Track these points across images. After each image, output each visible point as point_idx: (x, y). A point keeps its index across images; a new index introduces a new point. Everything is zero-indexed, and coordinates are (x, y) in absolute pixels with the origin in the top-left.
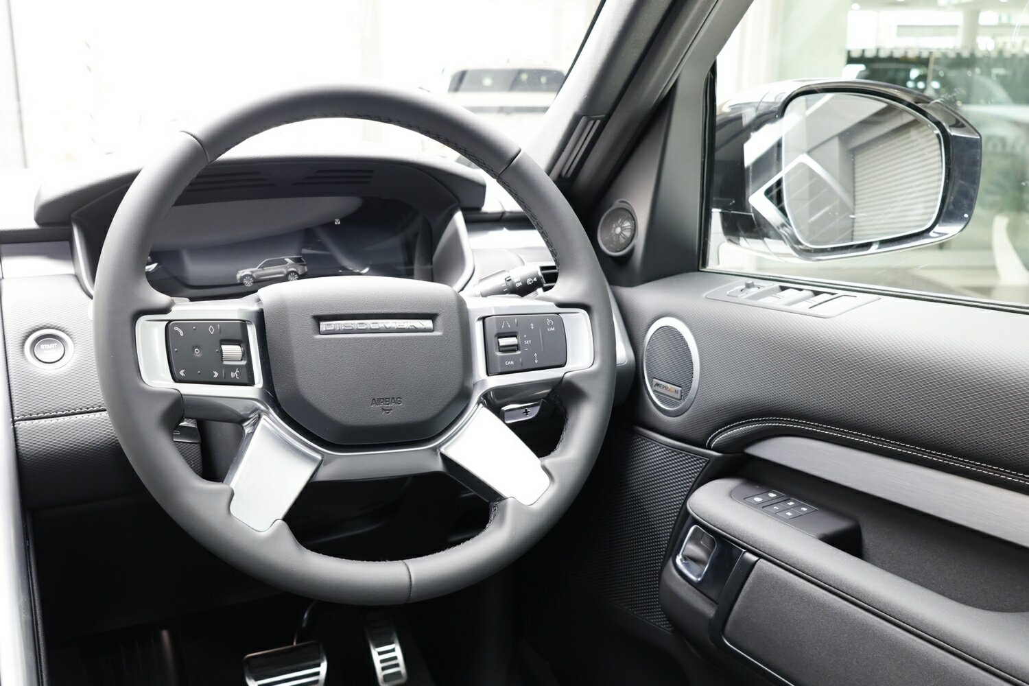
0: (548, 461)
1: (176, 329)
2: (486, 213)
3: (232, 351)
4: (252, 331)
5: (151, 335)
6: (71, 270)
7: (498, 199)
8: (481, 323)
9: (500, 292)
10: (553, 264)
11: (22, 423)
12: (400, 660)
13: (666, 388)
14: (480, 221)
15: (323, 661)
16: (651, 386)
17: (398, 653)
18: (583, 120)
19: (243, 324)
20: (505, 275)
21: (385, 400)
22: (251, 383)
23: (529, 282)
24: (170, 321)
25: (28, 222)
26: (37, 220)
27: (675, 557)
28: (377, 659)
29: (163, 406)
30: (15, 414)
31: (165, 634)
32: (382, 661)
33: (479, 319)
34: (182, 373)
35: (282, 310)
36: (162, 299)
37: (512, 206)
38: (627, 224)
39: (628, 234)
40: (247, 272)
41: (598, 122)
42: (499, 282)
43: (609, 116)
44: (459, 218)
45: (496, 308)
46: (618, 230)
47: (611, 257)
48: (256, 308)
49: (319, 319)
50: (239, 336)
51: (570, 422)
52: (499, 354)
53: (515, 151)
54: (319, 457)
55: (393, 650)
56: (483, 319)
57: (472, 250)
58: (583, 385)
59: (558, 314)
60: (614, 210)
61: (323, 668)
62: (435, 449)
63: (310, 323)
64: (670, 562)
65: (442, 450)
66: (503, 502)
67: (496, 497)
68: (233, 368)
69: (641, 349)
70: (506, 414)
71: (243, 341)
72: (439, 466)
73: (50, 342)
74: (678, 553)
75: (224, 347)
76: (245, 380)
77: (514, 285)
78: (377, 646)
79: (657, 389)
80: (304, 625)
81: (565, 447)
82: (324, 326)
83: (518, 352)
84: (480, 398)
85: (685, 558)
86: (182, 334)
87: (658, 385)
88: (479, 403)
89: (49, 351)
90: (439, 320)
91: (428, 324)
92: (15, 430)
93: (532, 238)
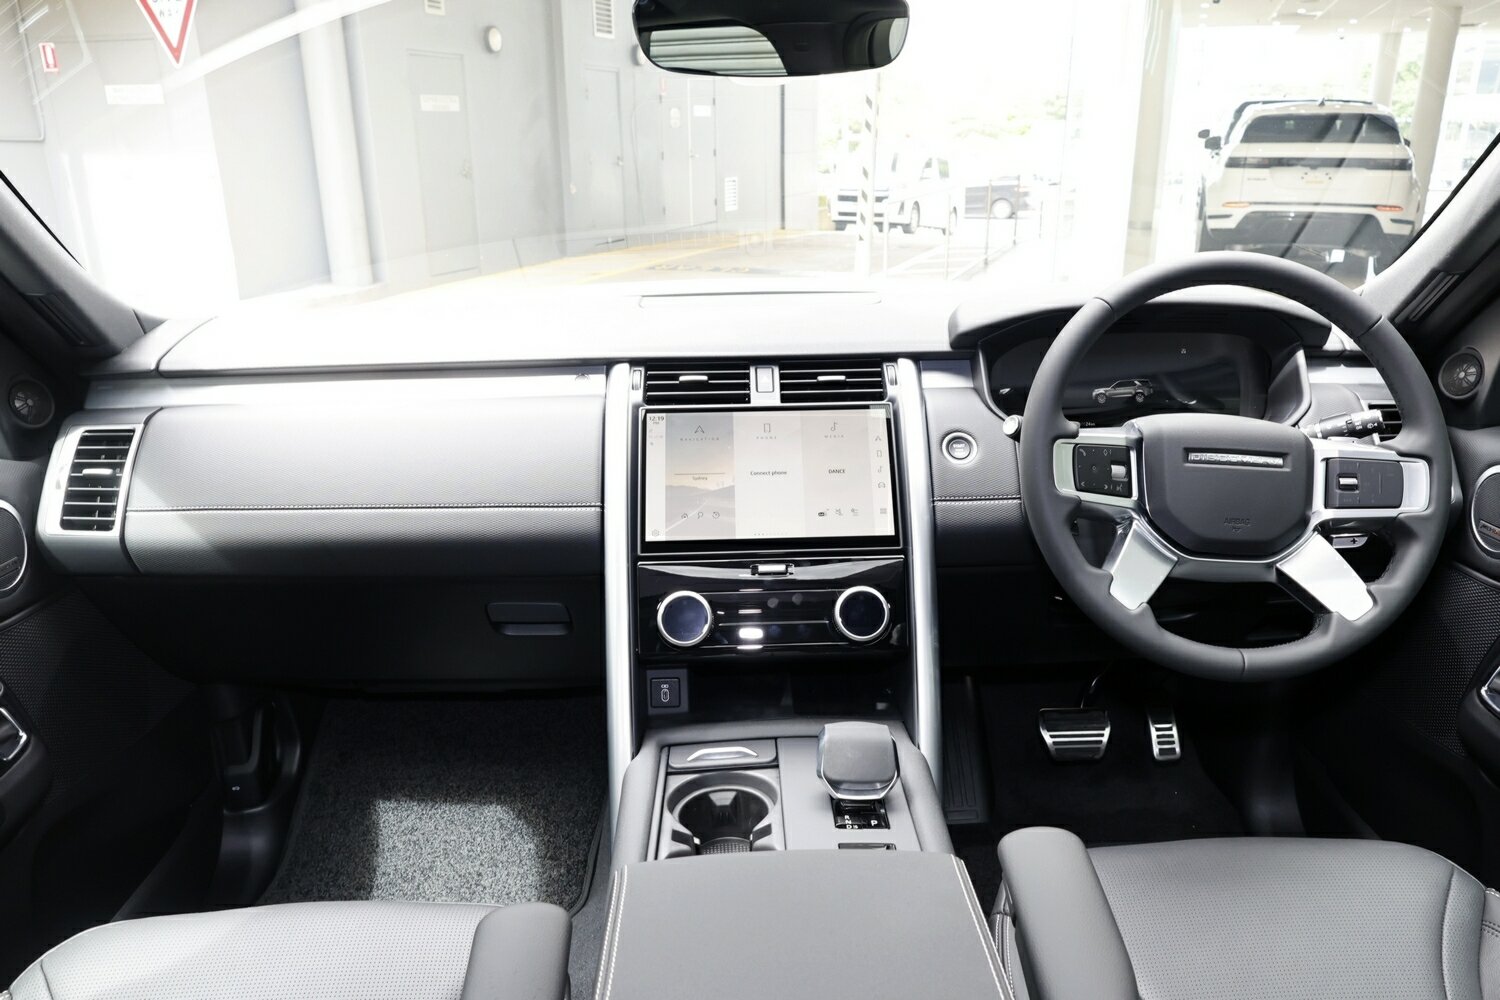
0: (1374, 587)
1: (1081, 450)
2: (1327, 351)
3: (1118, 470)
4: (1133, 455)
5: (1063, 454)
6: (970, 384)
7: (1338, 340)
8: (1324, 463)
9: (1340, 433)
10: (1393, 402)
11: (940, 503)
12: (1176, 738)
13: (1494, 531)
14: (1321, 358)
15: (1107, 726)
16: (1477, 528)
17: (1174, 732)
18: (1441, 274)
19: (1128, 449)
20: (1347, 418)
21: (1236, 520)
22: (1129, 495)
23: (1369, 426)
24: (1077, 444)
25: (944, 346)
26: (952, 345)
27: (1481, 688)
28: (1154, 734)
29: (1066, 509)
30: (936, 494)
31: (968, 679)
32: (1158, 737)
33: (1323, 460)
34: (1082, 484)
35: (1159, 441)
36: (1073, 425)
37: (1350, 345)
38: (1473, 370)
39: (1472, 379)
40: (1102, 390)
41: (1456, 277)
42: (1341, 423)
43: (1469, 272)
44: (1300, 356)
45: (1340, 451)
46: (1462, 375)
47: (1453, 400)
48: (1134, 436)
49: (1188, 450)
50: (1125, 460)
51: (1398, 556)
52: (1338, 491)
53: (1375, 318)
54: (1176, 559)
55: (1170, 729)
56: (1327, 460)
57: (1310, 385)
58: (1415, 527)
59: (1398, 462)
60: (1459, 356)
61: (1107, 732)
62: (1270, 566)
63: (1180, 453)
64: (1475, 692)
65: (1278, 565)
66: (1327, 615)
67: (1321, 609)
68: (1118, 483)
69: (1471, 491)
70: (1335, 540)
71: (1127, 464)
72: (1272, 577)
73: (959, 443)
74: (1484, 685)
75: (1113, 467)
76: (1127, 494)
77: (1354, 428)
78: (1155, 723)
79: (1484, 530)
80: (1091, 692)
81: (1391, 577)
82: (1193, 456)
83: (1357, 492)
84: (1316, 526)
85: (1490, 690)
86: (1085, 454)
87: (1485, 526)
88: (1314, 530)
89: (960, 450)
90: (1289, 459)
91: (1279, 461)
92: (934, 507)
93: (1372, 376)
